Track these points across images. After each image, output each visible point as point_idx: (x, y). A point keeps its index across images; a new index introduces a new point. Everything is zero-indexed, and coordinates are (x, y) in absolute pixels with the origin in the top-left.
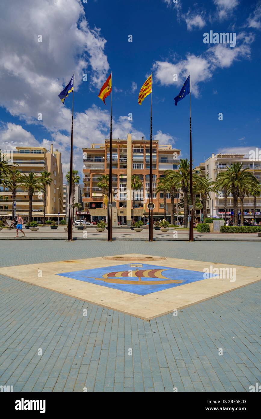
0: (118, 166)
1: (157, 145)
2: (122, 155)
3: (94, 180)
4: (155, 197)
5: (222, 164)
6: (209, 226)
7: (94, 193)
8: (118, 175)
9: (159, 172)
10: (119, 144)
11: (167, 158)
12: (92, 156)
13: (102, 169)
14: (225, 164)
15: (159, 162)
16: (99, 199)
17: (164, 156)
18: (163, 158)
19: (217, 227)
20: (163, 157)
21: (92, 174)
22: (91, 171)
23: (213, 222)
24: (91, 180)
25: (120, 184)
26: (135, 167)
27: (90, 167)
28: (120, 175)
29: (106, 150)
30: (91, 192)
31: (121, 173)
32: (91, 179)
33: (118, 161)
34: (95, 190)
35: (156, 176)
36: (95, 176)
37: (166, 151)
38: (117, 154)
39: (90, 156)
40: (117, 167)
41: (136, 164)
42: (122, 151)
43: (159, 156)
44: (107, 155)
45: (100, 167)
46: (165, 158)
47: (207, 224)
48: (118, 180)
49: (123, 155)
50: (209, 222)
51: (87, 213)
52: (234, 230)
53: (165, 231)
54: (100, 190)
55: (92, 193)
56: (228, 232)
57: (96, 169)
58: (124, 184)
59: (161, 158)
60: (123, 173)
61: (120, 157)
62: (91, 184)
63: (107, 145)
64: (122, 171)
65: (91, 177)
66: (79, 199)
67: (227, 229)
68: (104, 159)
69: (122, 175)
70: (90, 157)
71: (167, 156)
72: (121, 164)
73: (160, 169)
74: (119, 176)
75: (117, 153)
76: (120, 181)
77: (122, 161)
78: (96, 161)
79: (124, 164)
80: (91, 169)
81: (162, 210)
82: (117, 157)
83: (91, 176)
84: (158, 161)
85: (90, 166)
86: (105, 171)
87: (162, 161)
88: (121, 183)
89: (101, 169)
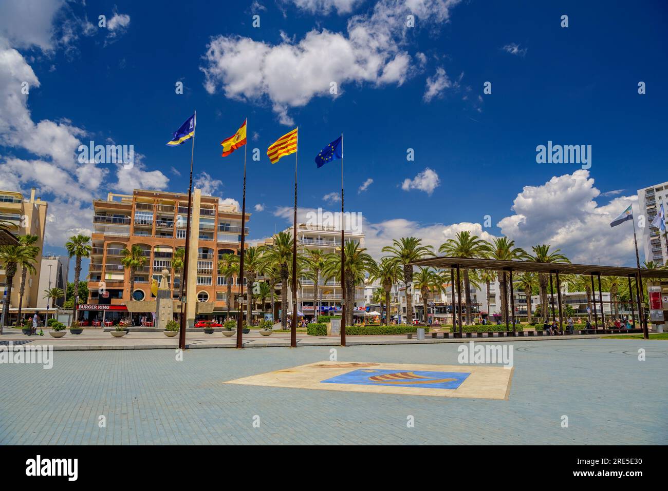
0: (154, 232)
1: (216, 204)
2: (160, 216)
3: (109, 252)
4: (210, 283)
5: (308, 238)
6: (326, 327)
7: (109, 273)
8: (151, 247)
9: (218, 245)
10: (156, 199)
11: (229, 225)
12: (108, 214)
13: (126, 235)
14: (312, 238)
15: (218, 230)
16: (118, 284)
17: (225, 221)
18: (223, 224)
19: (335, 328)
20: (223, 222)
21: (107, 242)
22: (106, 238)
23: (332, 321)
24: (105, 252)
25: (155, 261)
26: (181, 236)
27: (104, 231)
28: (155, 247)
29: (133, 207)
30: (103, 271)
31: (158, 243)
32: (105, 250)
33: (154, 224)
34: (112, 270)
35: (213, 250)
36: (112, 245)
37: (229, 215)
38: (152, 214)
39: (106, 213)
40: (151, 234)
41: (181, 231)
42: (160, 209)
43: (218, 220)
44: (135, 214)
45: (122, 231)
46: (227, 225)
47: (324, 323)
48: (152, 254)
49: (162, 215)
50: (325, 321)
51: (97, 307)
52: (357, 332)
53: (268, 334)
54: (120, 270)
55: (105, 273)
56: (350, 334)
57: (116, 235)
58: (161, 262)
59: (221, 224)
60: (161, 243)
61: (157, 217)
62: (104, 260)
63: (136, 198)
64: (160, 241)
65: (105, 248)
66: (58, 281)
67: (348, 331)
68: (130, 220)
69: (158, 246)
70: (105, 215)
71: (231, 221)
72: (158, 230)
73: (219, 241)
74: (153, 247)
75: (152, 212)
76: (155, 257)
77: (159, 225)
78: (115, 221)
79: (162, 230)
80: (106, 234)
81: (222, 304)
82: (151, 217)
83: (105, 245)
84: (216, 228)
85: (104, 229)
86: (131, 238)
87: (222, 229)
88: (156, 259)
89: (124, 235)
